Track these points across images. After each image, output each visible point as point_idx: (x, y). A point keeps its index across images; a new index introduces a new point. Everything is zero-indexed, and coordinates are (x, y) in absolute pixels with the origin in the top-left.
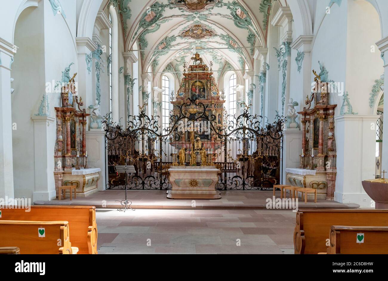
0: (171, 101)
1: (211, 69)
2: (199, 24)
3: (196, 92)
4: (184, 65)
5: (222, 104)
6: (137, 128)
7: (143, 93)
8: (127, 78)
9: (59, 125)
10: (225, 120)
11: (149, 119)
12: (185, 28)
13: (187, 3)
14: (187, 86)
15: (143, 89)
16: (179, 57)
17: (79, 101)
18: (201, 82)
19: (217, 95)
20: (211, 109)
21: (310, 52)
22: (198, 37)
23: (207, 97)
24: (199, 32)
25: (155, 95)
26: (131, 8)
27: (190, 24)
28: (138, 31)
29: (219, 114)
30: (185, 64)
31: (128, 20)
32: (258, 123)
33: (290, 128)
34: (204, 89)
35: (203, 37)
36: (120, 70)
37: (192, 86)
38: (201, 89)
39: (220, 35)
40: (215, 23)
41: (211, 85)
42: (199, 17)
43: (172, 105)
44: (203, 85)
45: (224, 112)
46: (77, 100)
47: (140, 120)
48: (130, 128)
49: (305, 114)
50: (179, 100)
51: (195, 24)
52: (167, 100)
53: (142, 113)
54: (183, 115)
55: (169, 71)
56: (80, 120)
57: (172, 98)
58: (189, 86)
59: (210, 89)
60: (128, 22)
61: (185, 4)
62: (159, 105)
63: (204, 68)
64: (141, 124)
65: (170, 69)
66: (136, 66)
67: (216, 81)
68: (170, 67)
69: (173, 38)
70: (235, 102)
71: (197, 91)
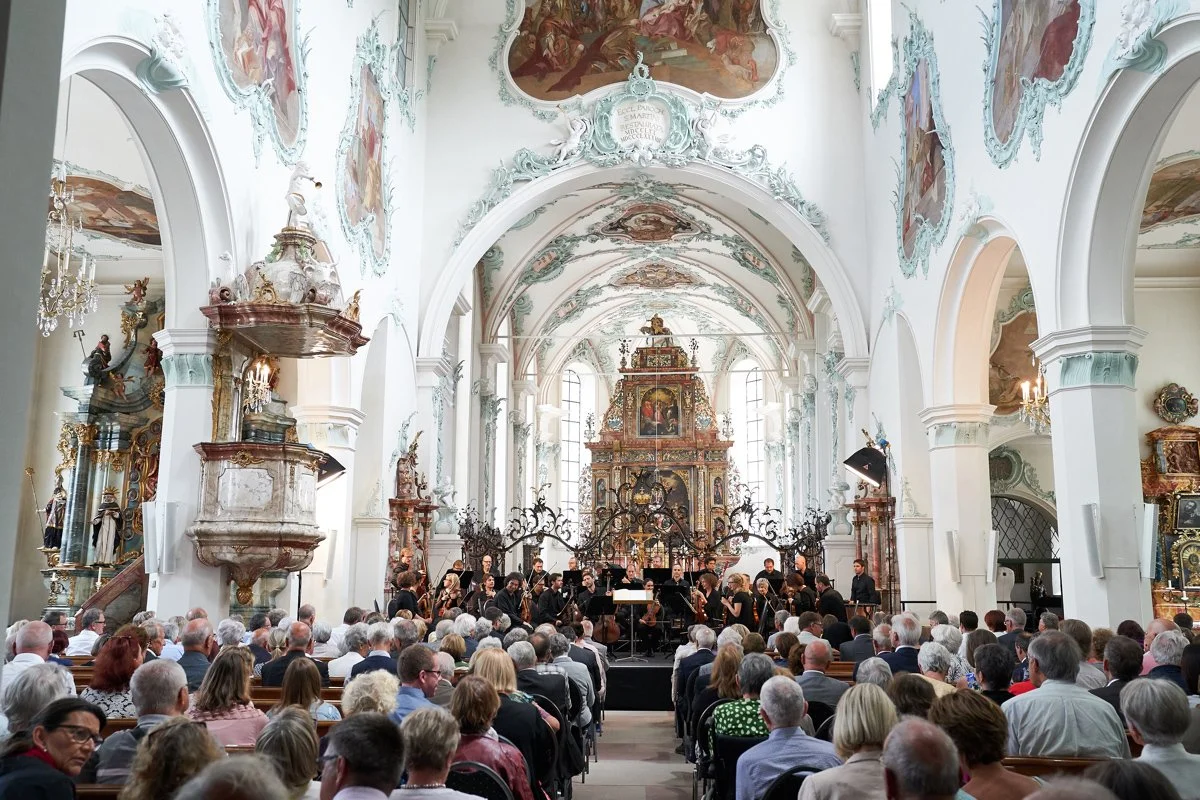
0: (587, 441)
1: (694, 358)
2: (659, 262)
3: (653, 419)
4: (621, 347)
5: (725, 451)
6: (528, 533)
7: (517, 427)
8: (486, 402)
9: (393, 531)
10: (734, 494)
11: (552, 515)
12: (625, 270)
13: (629, 229)
14: (630, 403)
15: (516, 416)
16: (607, 325)
17: (419, 482)
18: (668, 392)
19: (712, 425)
20: (695, 463)
21: (866, 387)
22: (658, 284)
23: (684, 430)
24: (660, 276)
25: (544, 425)
26: (503, 250)
27: (639, 262)
28: (514, 292)
29: (718, 478)
30: (625, 344)
31: (494, 273)
32: (772, 525)
33: (836, 534)
34: (675, 410)
35: (672, 284)
36: (474, 385)
37: (643, 401)
38: (667, 409)
39: (712, 284)
40: (699, 263)
41: (693, 401)
42: (658, 252)
43: (589, 452)
44: (672, 399)
45: (731, 472)
46: (416, 479)
47: (535, 516)
48: (515, 532)
49: (858, 508)
50: (609, 439)
51: (649, 263)
52: (574, 437)
53: (539, 502)
54: (623, 508)
55: (582, 358)
56: (420, 519)
57: (590, 434)
58: (635, 400)
59: (692, 410)
60: (493, 278)
61: (627, 232)
62: (554, 450)
63: (674, 356)
64: (537, 525)
65: (584, 353)
66: (503, 370)
67: (708, 390)
68: (582, 349)
69: (597, 290)
70: (762, 445)
71: (658, 414)
